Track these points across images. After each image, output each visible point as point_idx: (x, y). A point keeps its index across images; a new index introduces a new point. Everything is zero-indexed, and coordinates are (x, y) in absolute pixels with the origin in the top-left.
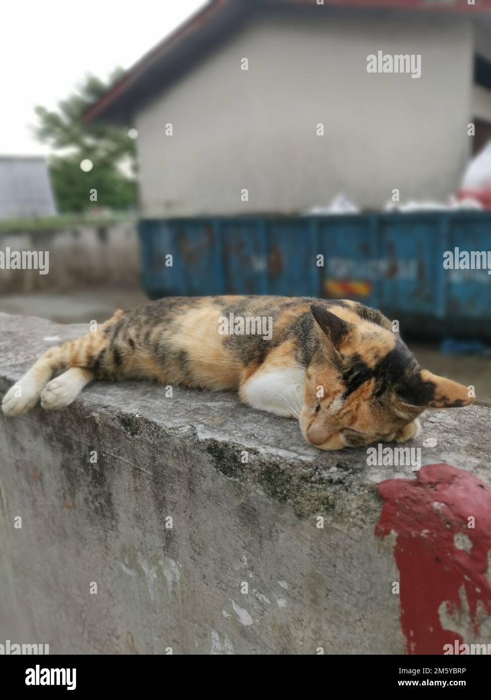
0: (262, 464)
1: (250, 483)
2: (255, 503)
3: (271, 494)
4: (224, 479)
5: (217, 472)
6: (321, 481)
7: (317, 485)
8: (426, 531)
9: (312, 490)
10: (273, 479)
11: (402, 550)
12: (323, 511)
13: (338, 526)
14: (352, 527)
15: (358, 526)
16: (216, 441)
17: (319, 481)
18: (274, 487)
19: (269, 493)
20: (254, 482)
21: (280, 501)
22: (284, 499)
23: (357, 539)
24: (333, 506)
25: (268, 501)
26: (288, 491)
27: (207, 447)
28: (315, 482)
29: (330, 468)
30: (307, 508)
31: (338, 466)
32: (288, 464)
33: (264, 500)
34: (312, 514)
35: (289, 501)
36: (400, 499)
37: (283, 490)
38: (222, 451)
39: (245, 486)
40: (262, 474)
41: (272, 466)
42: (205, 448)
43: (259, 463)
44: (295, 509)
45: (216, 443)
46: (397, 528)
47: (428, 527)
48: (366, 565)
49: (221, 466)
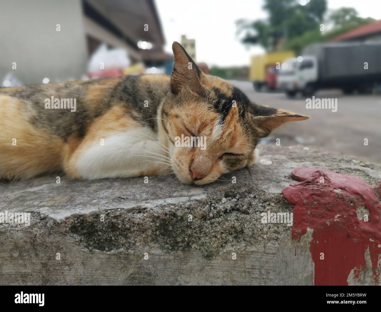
0: (155, 218)
1: (141, 247)
2: (150, 266)
3: (170, 248)
4: (102, 256)
5: (91, 251)
6: (218, 214)
7: (217, 220)
8: (338, 215)
9: (214, 226)
10: (171, 231)
11: (318, 242)
12: (233, 241)
13: (253, 249)
14: (267, 243)
15: (274, 239)
16: (81, 216)
17: (216, 215)
18: (173, 239)
19: (168, 248)
20: (146, 243)
21: (183, 250)
22: (188, 246)
23: (274, 252)
24: (242, 232)
25: (167, 257)
26: (190, 236)
27: (70, 226)
28: (213, 217)
29: (221, 199)
30: (215, 245)
31: (226, 196)
32: (185, 208)
33: (162, 258)
34: (221, 249)
35: (193, 246)
36: (307, 198)
37: (184, 238)
38: (92, 225)
39: (134, 253)
40: (156, 230)
41: (168, 216)
42: (68, 229)
43: (151, 220)
44: (202, 252)
45: (81, 218)
46: (312, 224)
47: (339, 212)
48: (283, 272)
49: (95, 243)
